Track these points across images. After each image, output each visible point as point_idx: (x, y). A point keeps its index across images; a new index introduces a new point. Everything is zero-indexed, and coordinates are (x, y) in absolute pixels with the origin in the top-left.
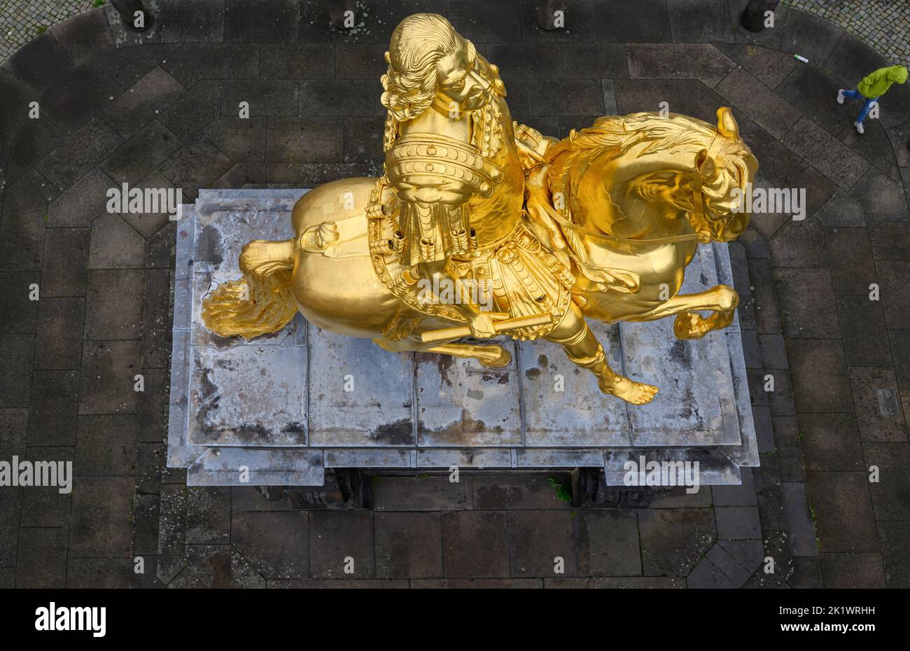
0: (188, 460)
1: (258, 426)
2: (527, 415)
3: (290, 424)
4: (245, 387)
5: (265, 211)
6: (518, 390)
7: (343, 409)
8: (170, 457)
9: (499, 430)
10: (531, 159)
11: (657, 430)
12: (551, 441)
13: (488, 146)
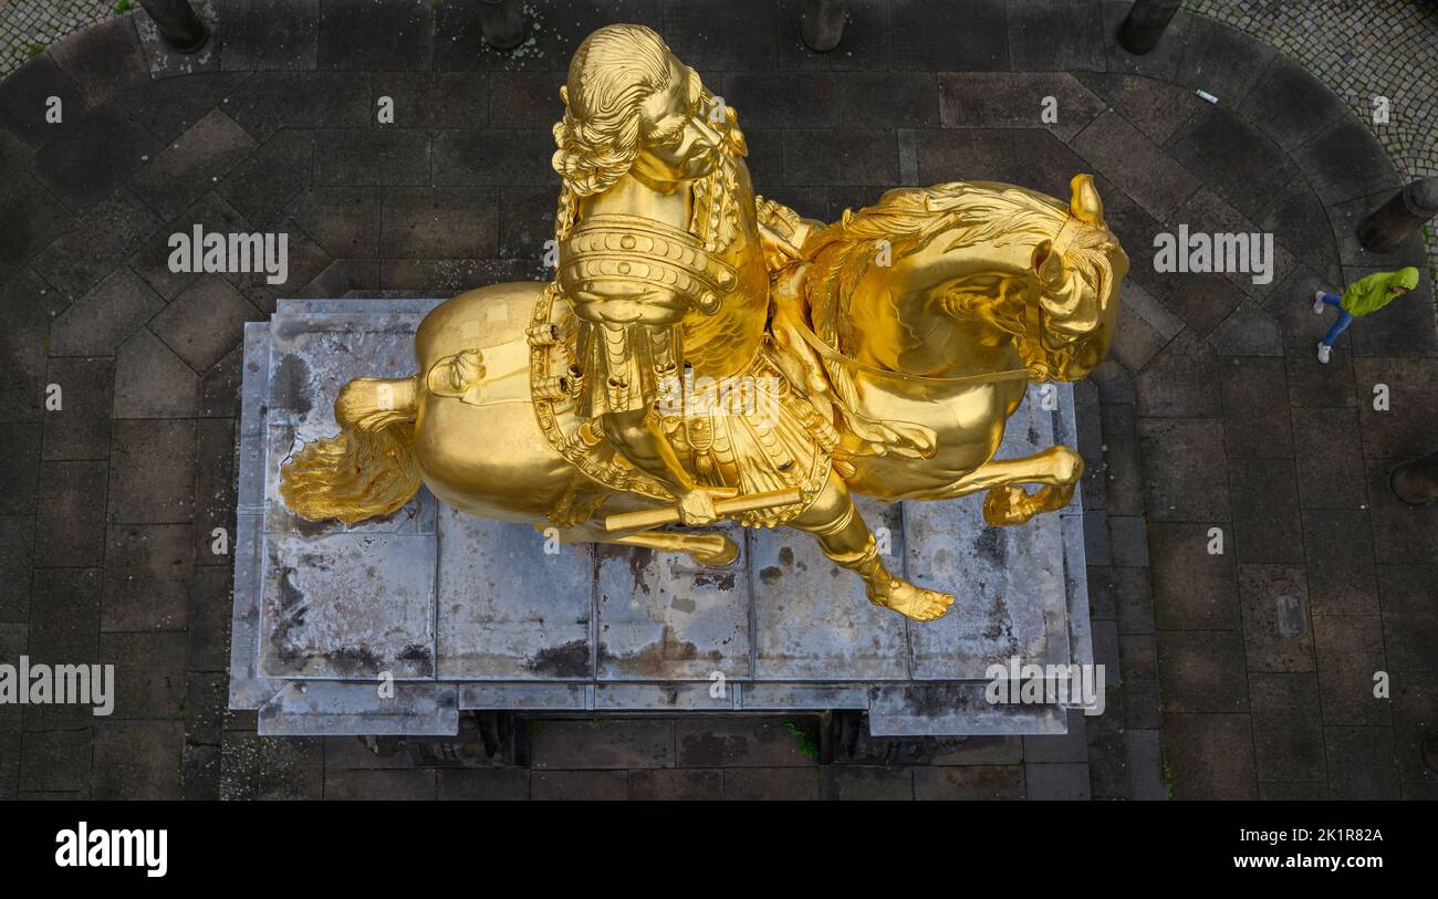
0: (261, 698)
1: (362, 650)
2: (759, 634)
3: (410, 648)
4: (344, 593)
5: (377, 332)
6: (747, 599)
7: (488, 626)
8: (234, 694)
9: (716, 655)
10: (782, 254)
11: (949, 656)
12: (793, 672)
13: (715, 235)
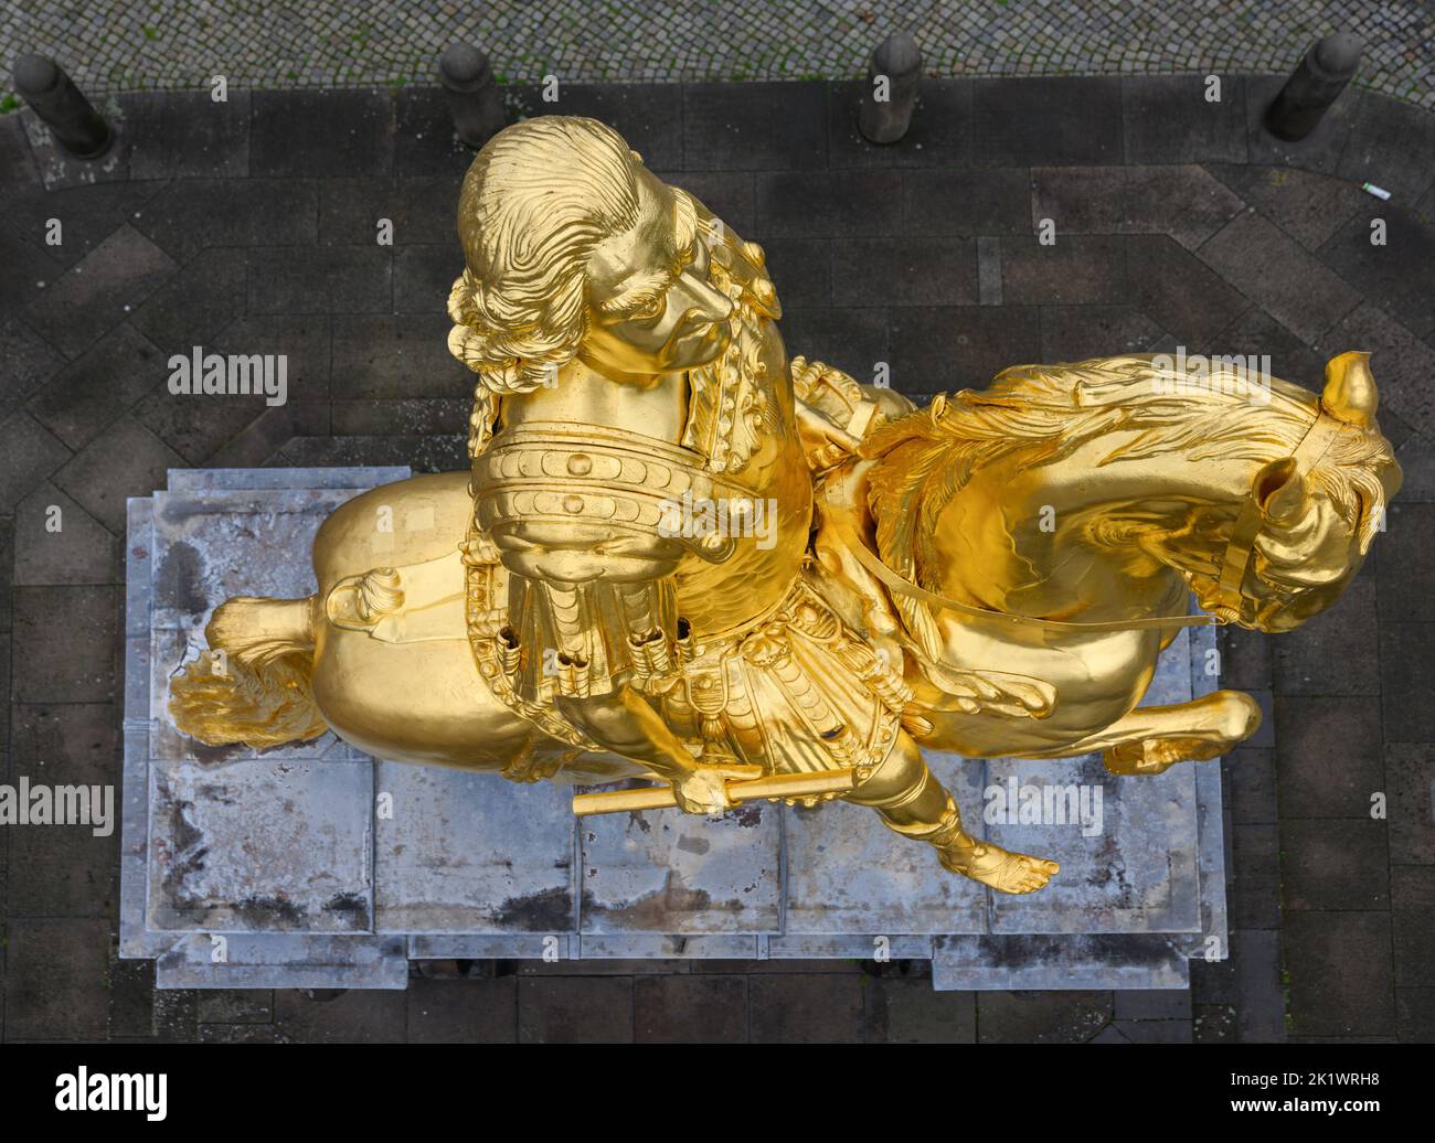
0: (159, 946)
1: (279, 900)
2: (792, 880)
3: (340, 897)
4: (255, 832)
5: (292, 514)
6: (777, 837)
7: (440, 870)
8: (125, 941)
9: (736, 907)
10: (833, 448)
11: (1041, 906)
12: (835, 925)
13: (726, 446)
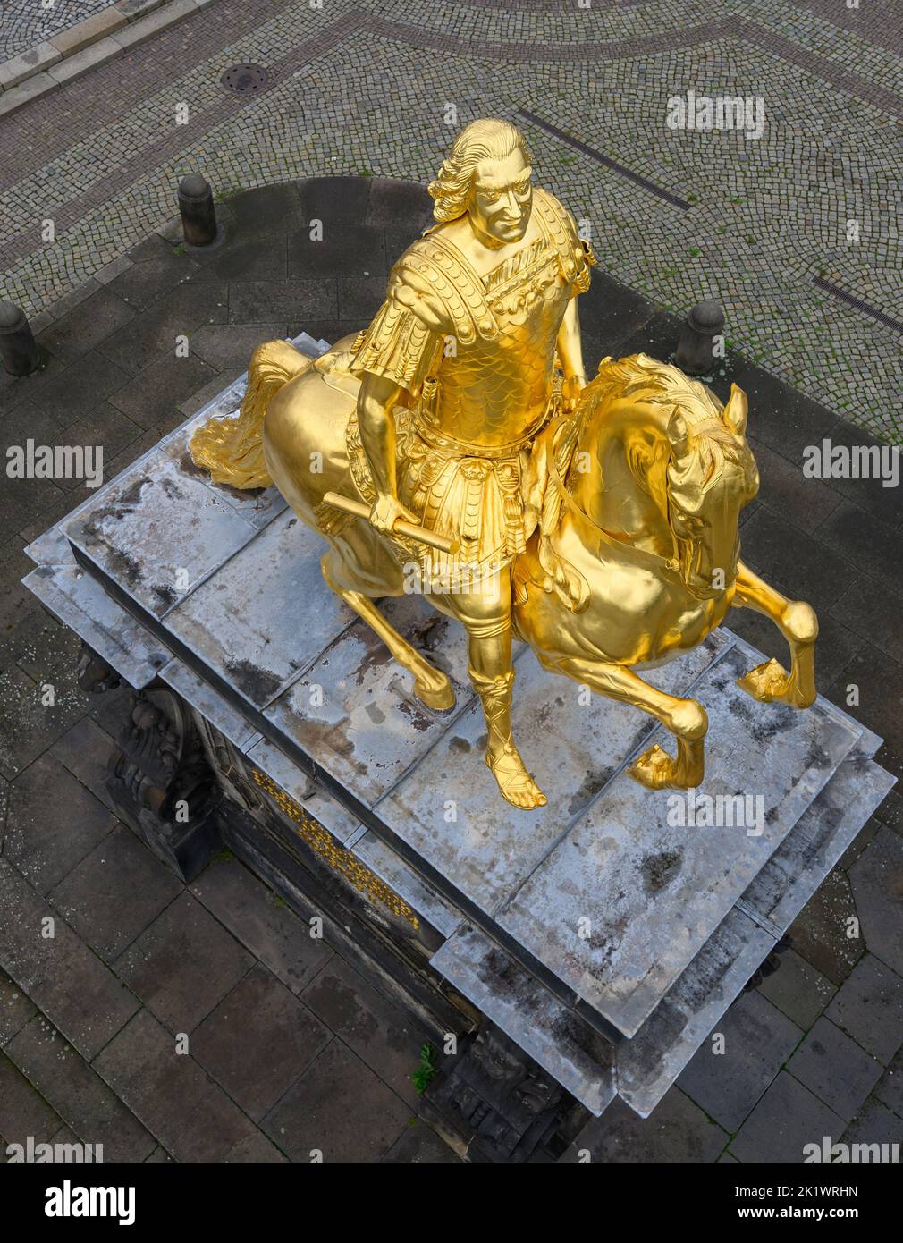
0: (48, 559)
1: (137, 565)
2: (409, 781)
3: (167, 588)
4: (165, 521)
6: (426, 748)
7: (230, 616)
8: (36, 544)
9: (362, 770)
11: (541, 927)
12: (406, 831)
